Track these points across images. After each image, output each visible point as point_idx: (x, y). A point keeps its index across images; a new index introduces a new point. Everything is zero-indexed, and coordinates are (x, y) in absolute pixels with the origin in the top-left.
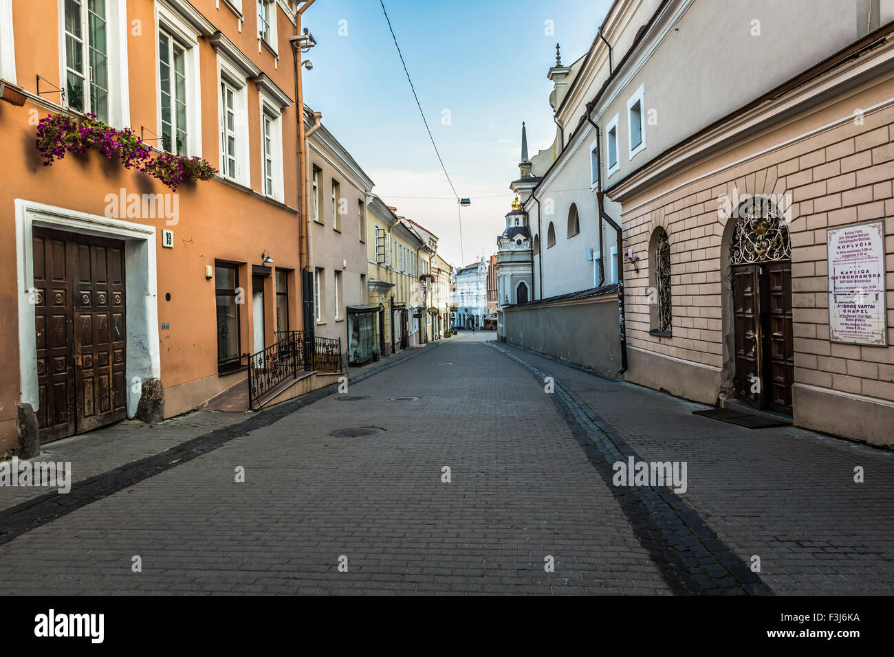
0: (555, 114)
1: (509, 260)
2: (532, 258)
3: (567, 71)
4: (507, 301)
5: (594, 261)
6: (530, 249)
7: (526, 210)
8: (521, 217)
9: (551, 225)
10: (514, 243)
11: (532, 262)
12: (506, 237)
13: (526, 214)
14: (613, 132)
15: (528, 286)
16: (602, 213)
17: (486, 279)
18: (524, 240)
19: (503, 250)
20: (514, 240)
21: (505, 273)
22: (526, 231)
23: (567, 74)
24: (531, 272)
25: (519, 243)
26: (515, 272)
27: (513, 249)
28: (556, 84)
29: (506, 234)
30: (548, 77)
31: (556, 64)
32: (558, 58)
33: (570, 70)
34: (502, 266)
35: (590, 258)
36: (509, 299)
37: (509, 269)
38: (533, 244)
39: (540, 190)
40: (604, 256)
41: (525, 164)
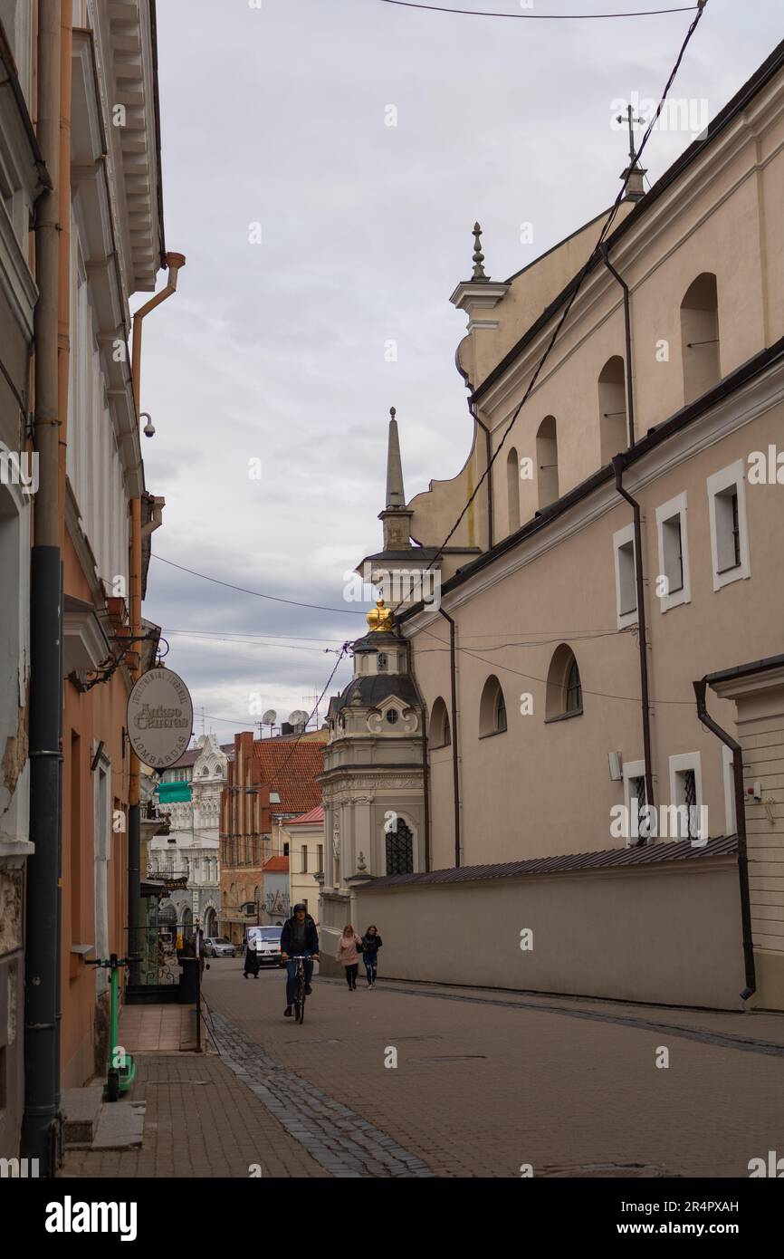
0: (469, 393)
1: (368, 762)
2: (425, 756)
3: (500, 294)
4: (362, 868)
5: (626, 781)
6: (420, 734)
7: (406, 634)
8: (392, 654)
9: (492, 684)
10: (378, 718)
11: (426, 768)
12: (357, 702)
13: (405, 644)
14: (673, 524)
15: (413, 829)
16: (703, 715)
17: (217, 802)
18: (406, 711)
19: (348, 735)
20: (379, 711)
21: (356, 795)
22: (406, 686)
23: (500, 299)
24: (421, 793)
25: (392, 717)
26: (381, 793)
27: (378, 731)
28: (473, 322)
29: (356, 694)
30: (453, 300)
31: (472, 273)
32: (478, 258)
33: (507, 292)
34: (349, 778)
35: (615, 776)
36: (367, 862)
37: (366, 783)
38: (428, 721)
39: (459, 593)
40: (653, 773)
41: (396, 514)
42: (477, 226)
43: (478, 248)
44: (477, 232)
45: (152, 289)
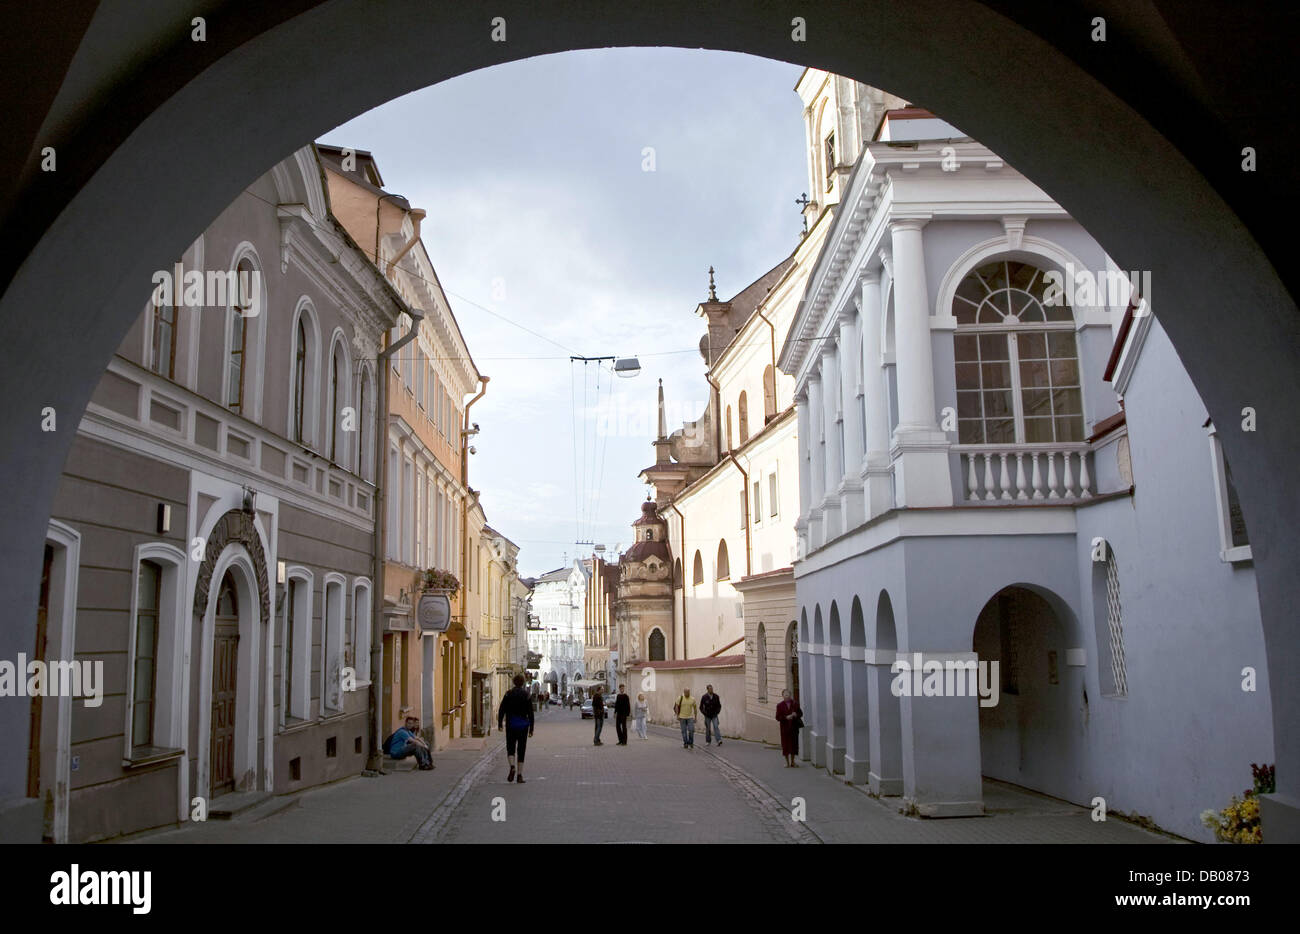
1: (638, 595)
2: (672, 592)
3: (725, 309)
6: (670, 578)
7: (664, 519)
8: (655, 529)
9: (698, 554)
10: (645, 568)
11: (672, 599)
12: (634, 558)
13: (663, 525)
15: (666, 637)
18: (661, 565)
20: (645, 564)
21: (631, 614)
22: (664, 549)
23: (725, 312)
24: (669, 616)
25: (653, 567)
26: (646, 613)
27: (644, 577)
29: (634, 553)
31: (710, 296)
32: (713, 288)
33: (729, 309)
34: (627, 604)
36: (638, 654)
37: (637, 607)
38: (674, 571)
39: (682, 501)
41: (663, 443)
42: (712, 268)
43: (712, 281)
44: (712, 272)
45: (475, 392)
